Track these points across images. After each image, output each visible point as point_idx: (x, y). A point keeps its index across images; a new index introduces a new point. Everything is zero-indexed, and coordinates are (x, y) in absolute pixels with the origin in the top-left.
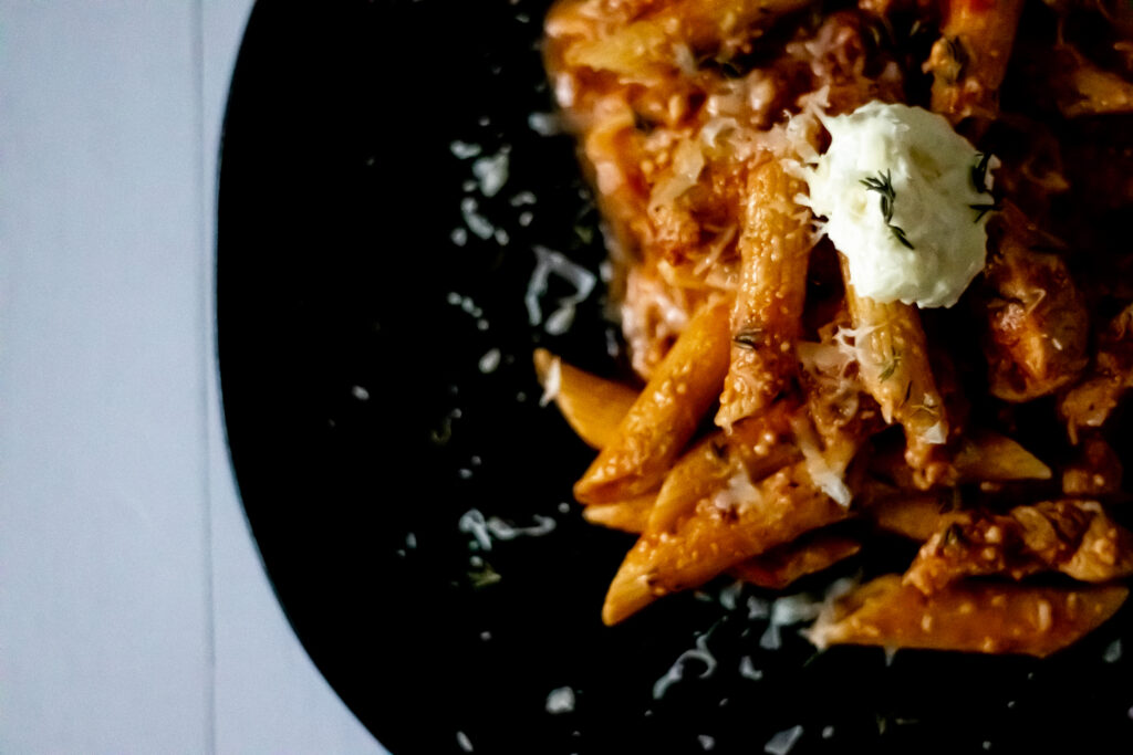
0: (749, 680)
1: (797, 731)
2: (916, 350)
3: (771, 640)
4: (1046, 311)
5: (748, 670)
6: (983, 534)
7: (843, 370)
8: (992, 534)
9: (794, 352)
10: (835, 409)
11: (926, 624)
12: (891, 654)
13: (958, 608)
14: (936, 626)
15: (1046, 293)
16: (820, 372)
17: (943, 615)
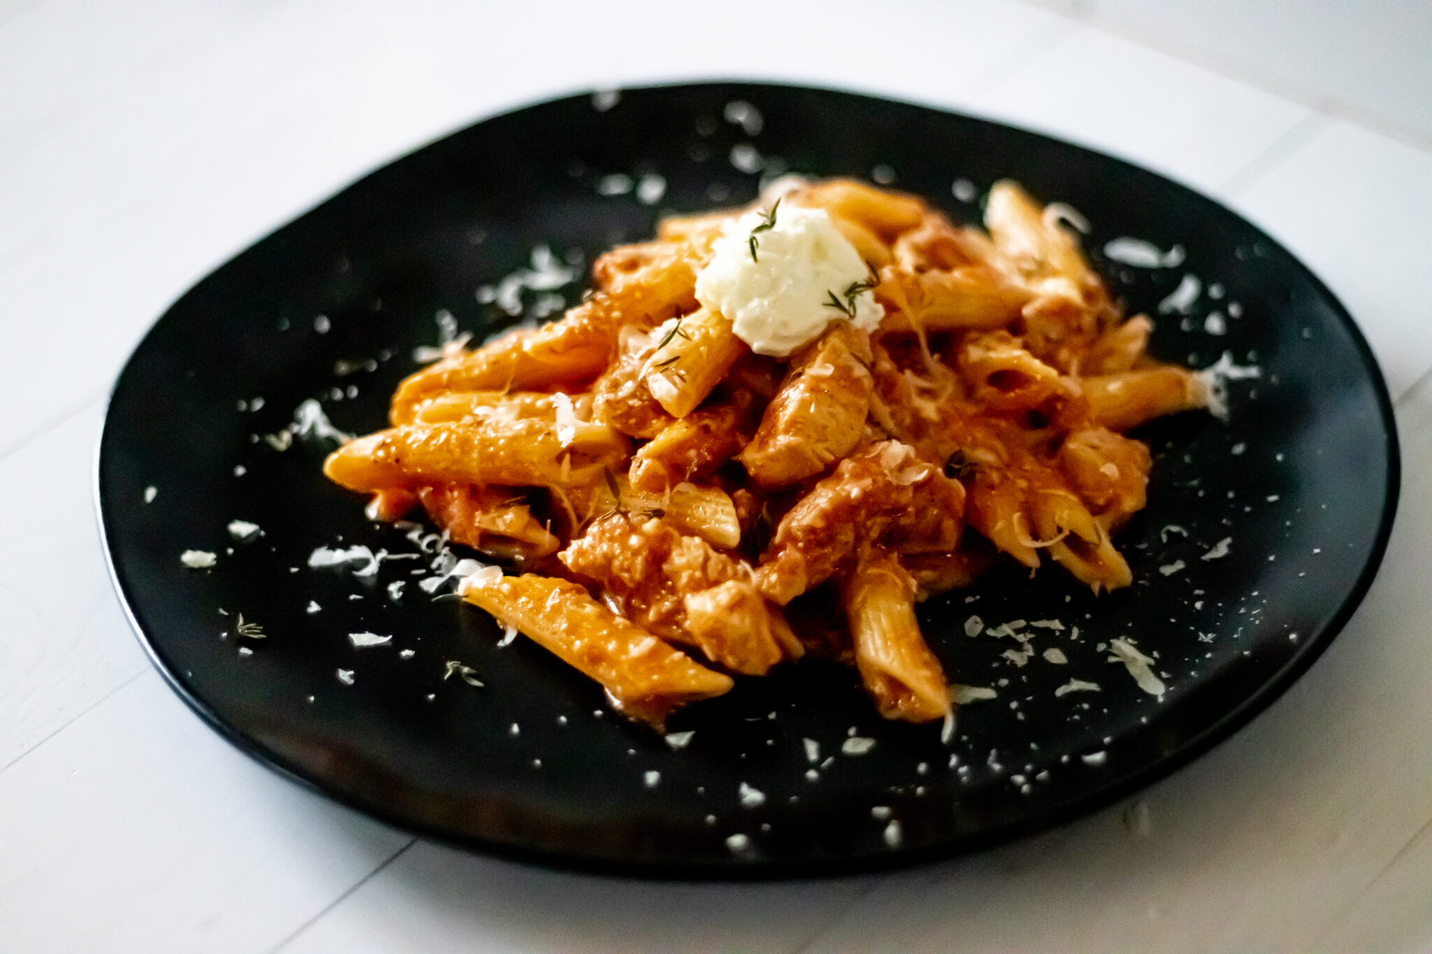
0: (387, 594)
1: (384, 639)
2: (704, 349)
3: (430, 585)
4: (824, 386)
5: (395, 589)
6: (643, 522)
7: (641, 353)
8: (651, 526)
9: (620, 323)
10: (615, 386)
11: (549, 603)
12: (509, 638)
13: (584, 607)
14: (556, 609)
15: (835, 370)
16: (626, 350)
17: (569, 606)
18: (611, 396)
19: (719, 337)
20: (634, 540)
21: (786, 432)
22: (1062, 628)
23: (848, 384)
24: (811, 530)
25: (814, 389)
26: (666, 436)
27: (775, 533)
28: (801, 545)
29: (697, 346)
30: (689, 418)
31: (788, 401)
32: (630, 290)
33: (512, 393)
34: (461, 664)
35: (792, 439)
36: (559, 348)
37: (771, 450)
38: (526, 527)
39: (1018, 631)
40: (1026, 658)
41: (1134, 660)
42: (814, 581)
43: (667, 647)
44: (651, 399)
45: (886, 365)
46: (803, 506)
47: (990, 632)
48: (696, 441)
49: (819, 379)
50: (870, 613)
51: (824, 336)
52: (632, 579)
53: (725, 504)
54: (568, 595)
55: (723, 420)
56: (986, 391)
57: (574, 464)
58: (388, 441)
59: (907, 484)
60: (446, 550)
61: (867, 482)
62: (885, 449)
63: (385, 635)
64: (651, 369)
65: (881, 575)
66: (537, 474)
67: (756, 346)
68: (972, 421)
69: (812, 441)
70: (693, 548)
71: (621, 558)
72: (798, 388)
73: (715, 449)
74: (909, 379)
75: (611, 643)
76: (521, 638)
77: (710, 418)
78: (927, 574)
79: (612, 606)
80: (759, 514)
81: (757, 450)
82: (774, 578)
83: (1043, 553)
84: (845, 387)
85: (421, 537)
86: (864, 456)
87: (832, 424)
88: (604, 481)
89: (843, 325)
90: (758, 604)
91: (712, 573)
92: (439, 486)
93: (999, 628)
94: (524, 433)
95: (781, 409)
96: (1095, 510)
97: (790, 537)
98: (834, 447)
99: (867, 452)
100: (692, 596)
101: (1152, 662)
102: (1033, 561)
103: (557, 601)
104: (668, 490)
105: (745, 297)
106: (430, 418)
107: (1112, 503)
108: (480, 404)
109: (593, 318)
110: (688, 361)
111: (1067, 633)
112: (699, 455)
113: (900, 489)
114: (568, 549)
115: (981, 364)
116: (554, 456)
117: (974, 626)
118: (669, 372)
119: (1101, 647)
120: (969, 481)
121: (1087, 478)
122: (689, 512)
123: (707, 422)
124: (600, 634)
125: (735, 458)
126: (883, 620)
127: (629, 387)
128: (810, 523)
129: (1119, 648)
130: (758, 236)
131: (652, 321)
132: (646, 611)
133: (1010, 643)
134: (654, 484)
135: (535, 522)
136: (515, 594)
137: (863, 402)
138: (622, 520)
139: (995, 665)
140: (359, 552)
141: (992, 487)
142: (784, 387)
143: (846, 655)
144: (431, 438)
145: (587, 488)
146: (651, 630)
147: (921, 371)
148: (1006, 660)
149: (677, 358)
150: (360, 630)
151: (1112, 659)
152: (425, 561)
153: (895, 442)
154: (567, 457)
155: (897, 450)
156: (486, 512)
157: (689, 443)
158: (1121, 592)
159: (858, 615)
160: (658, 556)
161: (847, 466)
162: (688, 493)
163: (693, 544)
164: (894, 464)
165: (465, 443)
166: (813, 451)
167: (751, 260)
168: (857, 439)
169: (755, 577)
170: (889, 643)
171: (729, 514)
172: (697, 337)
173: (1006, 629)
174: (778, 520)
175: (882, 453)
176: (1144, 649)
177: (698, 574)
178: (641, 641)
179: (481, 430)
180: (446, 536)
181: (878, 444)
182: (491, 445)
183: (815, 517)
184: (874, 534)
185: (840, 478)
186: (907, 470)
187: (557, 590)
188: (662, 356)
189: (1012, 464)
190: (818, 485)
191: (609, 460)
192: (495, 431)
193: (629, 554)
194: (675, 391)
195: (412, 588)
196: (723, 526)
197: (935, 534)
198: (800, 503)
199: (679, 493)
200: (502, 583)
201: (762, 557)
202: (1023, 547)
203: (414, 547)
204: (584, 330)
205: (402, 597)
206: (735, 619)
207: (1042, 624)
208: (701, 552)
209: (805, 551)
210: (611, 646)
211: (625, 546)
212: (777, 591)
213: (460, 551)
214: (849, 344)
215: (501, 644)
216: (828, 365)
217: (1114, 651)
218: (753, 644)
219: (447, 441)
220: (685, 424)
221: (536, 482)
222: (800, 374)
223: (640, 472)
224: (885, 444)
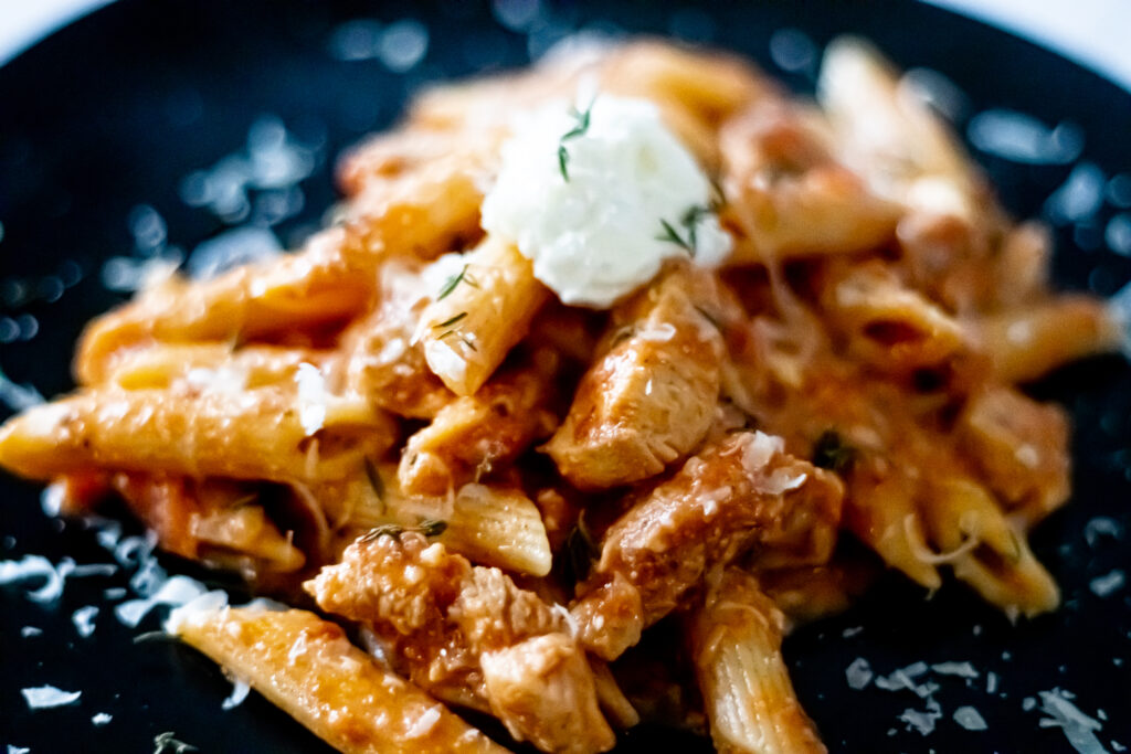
0: (74, 628)
1: (70, 698)
2: (497, 301)
3: (132, 613)
4: (662, 355)
5: (83, 619)
6: (422, 546)
7: (414, 300)
8: (432, 553)
9: (382, 257)
10: (377, 346)
11: (293, 654)
12: (239, 695)
13: (341, 661)
14: (303, 662)
15: (676, 335)
16: (390, 296)
17: (320, 658)
18: (372, 361)
19: (518, 283)
20: (411, 574)
21: (615, 421)
22: (974, 674)
23: (694, 351)
24: (648, 555)
25: (649, 360)
26: (449, 419)
27: (598, 556)
28: (634, 574)
29: (488, 297)
30: (479, 394)
31: (614, 375)
32: (396, 213)
33: (239, 347)
34: (173, 737)
35: (623, 431)
36: (302, 293)
37: (593, 444)
38: (260, 537)
39: (918, 680)
40: (932, 723)
41: (1075, 724)
42: (650, 621)
43: (455, 719)
44: (426, 368)
45: (734, 313)
46: (635, 519)
47: (882, 683)
48: (488, 428)
49: (655, 346)
50: (728, 669)
51: (658, 280)
52: (405, 624)
53: (529, 517)
54: (318, 641)
55: (523, 393)
56: (864, 347)
57: (324, 452)
58: (75, 416)
59: (777, 492)
60: (151, 563)
61: (725, 492)
62: (747, 444)
63: (72, 691)
64: (429, 331)
65: (740, 613)
66: (274, 467)
67: (567, 296)
68: (844, 386)
69: (649, 432)
70: (490, 586)
71: (392, 597)
72: (627, 357)
73: (515, 439)
74: (763, 330)
75: (379, 715)
76: (255, 696)
77: (508, 393)
78: (793, 597)
79: (379, 653)
80: (573, 527)
81: (571, 440)
82: (599, 622)
83: (945, 571)
84: (689, 355)
85: (120, 540)
86: (718, 452)
87: (674, 408)
88: (365, 476)
89: (682, 266)
90: (581, 666)
91: (518, 624)
92: (141, 475)
93: (892, 677)
94: (256, 411)
95: (604, 385)
96: (1008, 507)
97: (618, 561)
98: (677, 441)
99: (723, 448)
100: (491, 653)
101: (1098, 727)
102: (932, 581)
103: (304, 651)
104: (451, 495)
105: (552, 230)
106: (131, 384)
107: (1030, 497)
108: (196, 364)
109: (346, 251)
110: (478, 320)
111: (981, 682)
112: (493, 449)
113: (768, 499)
114: (318, 577)
115: (857, 311)
116: (296, 445)
117: (858, 674)
118: (452, 337)
119: (1029, 704)
120: (846, 474)
121: (998, 465)
122: (482, 525)
123: (501, 399)
124: (364, 701)
125: (539, 449)
126: (747, 680)
127: (395, 349)
128: (647, 546)
129: (1053, 706)
130: (570, 145)
131: (426, 255)
132: (426, 664)
133: (908, 699)
134: (432, 486)
135: (271, 529)
136: (247, 638)
137: (712, 375)
138: (392, 543)
139: (892, 732)
140: (35, 565)
141: (876, 480)
142: (606, 353)
143: (693, 720)
144: (134, 412)
145: (341, 485)
146: (434, 695)
147: (775, 315)
148: (907, 723)
149: (463, 315)
150: (38, 683)
151: (1046, 723)
152: (125, 576)
153: (759, 434)
154: (314, 445)
155: (764, 445)
156: (204, 515)
157: (480, 430)
158: (1045, 618)
159: (711, 669)
160: (442, 596)
161: (695, 467)
162: (478, 499)
163: (490, 579)
164: (759, 466)
165: (176, 423)
166: (650, 447)
167: (559, 178)
168: (706, 428)
169: (573, 620)
170: (758, 717)
171: (536, 532)
172: (488, 284)
173: (902, 679)
174: (599, 537)
175: (743, 449)
176: (1085, 705)
177: (498, 624)
178: (421, 713)
179: (198, 404)
180: (152, 540)
181: (735, 435)
182: (212, 427)
183: (653, 541)
184: (729, 555)
185: (686, 484)
186: (776, 472)
187: (303, 634)
188: (441, 311)
189: (896, 444)
190: (657, 492)
191: (369, 447)
192: (217, 405)
193: (402, 593)
194: (462, 364)
195: (107, 621)
196: (528, 548)
197: (804, 543)
198: (631, 514)
199: (466, 499)
200: (229, 621)
201: (579, 588)
202: (921, 564)
203: (107, 556)
204: (334, 269)
205: (95, 633)
206: (552, 692)
207: (946, 669)
208: (502, 591)
209: (639, 582)
210: (381, 720)
211: (397, 583)
212: (604, 641)
213: (172, 564)
214: (689, 290)
215: (228, 704)
216: (667, 325)
217: (1047, 709)
218: (577, 726)
219: (153, 419)
220: (472, 402)
221: (273, 477)
222: (627, 336)
223: (415, 471)
224: (746, 436)
